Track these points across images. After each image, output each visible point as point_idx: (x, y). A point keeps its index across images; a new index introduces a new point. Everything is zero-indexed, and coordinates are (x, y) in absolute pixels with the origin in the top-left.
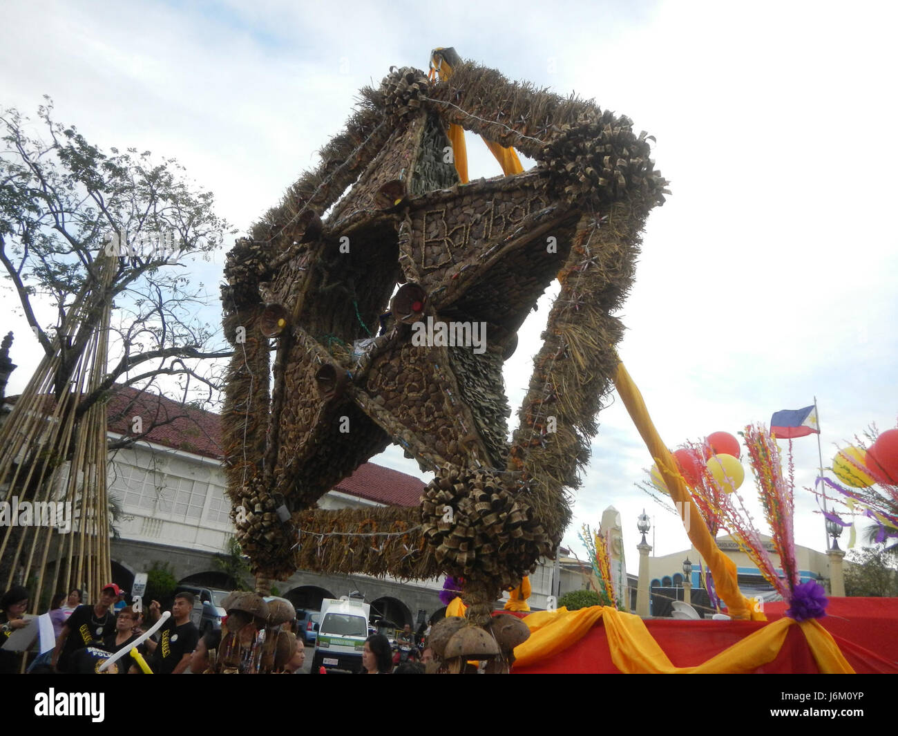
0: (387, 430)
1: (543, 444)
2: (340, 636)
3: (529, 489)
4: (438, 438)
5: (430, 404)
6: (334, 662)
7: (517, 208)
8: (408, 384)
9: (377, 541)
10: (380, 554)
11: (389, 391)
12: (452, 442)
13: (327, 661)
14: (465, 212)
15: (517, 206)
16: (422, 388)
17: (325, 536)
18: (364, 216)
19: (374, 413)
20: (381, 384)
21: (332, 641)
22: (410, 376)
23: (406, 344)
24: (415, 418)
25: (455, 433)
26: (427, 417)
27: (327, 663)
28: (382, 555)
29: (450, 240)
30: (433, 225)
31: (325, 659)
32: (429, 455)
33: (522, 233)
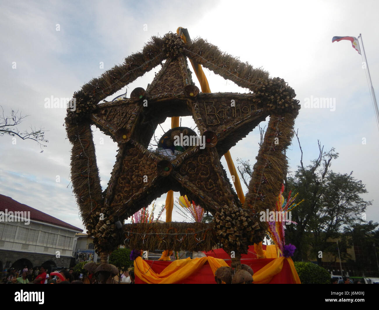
0: (191, 190)
1: (262, 199)
3: (257, 216)
4: (215, 195)
5: (211, 181)
7: (246, 107)
8: (201, 172)
9: (178, 237)
10: (181, 242)
11: (192, 174)
12: (221, 197)
14: (223, 104)
15: (245, 106)
16: (208, 174)
17: (146, 235)
18: (171, 96)
19: (185, 183)
20: (187, 171)
22: (202, 169)
23: (200, 155)
24: (204, 186)
25: (223, 193)
26: (210, 186)
28: (182, 243)
29: (218, 115)
30: (208, 107)
32: (212, 202)
33: (250, 118)
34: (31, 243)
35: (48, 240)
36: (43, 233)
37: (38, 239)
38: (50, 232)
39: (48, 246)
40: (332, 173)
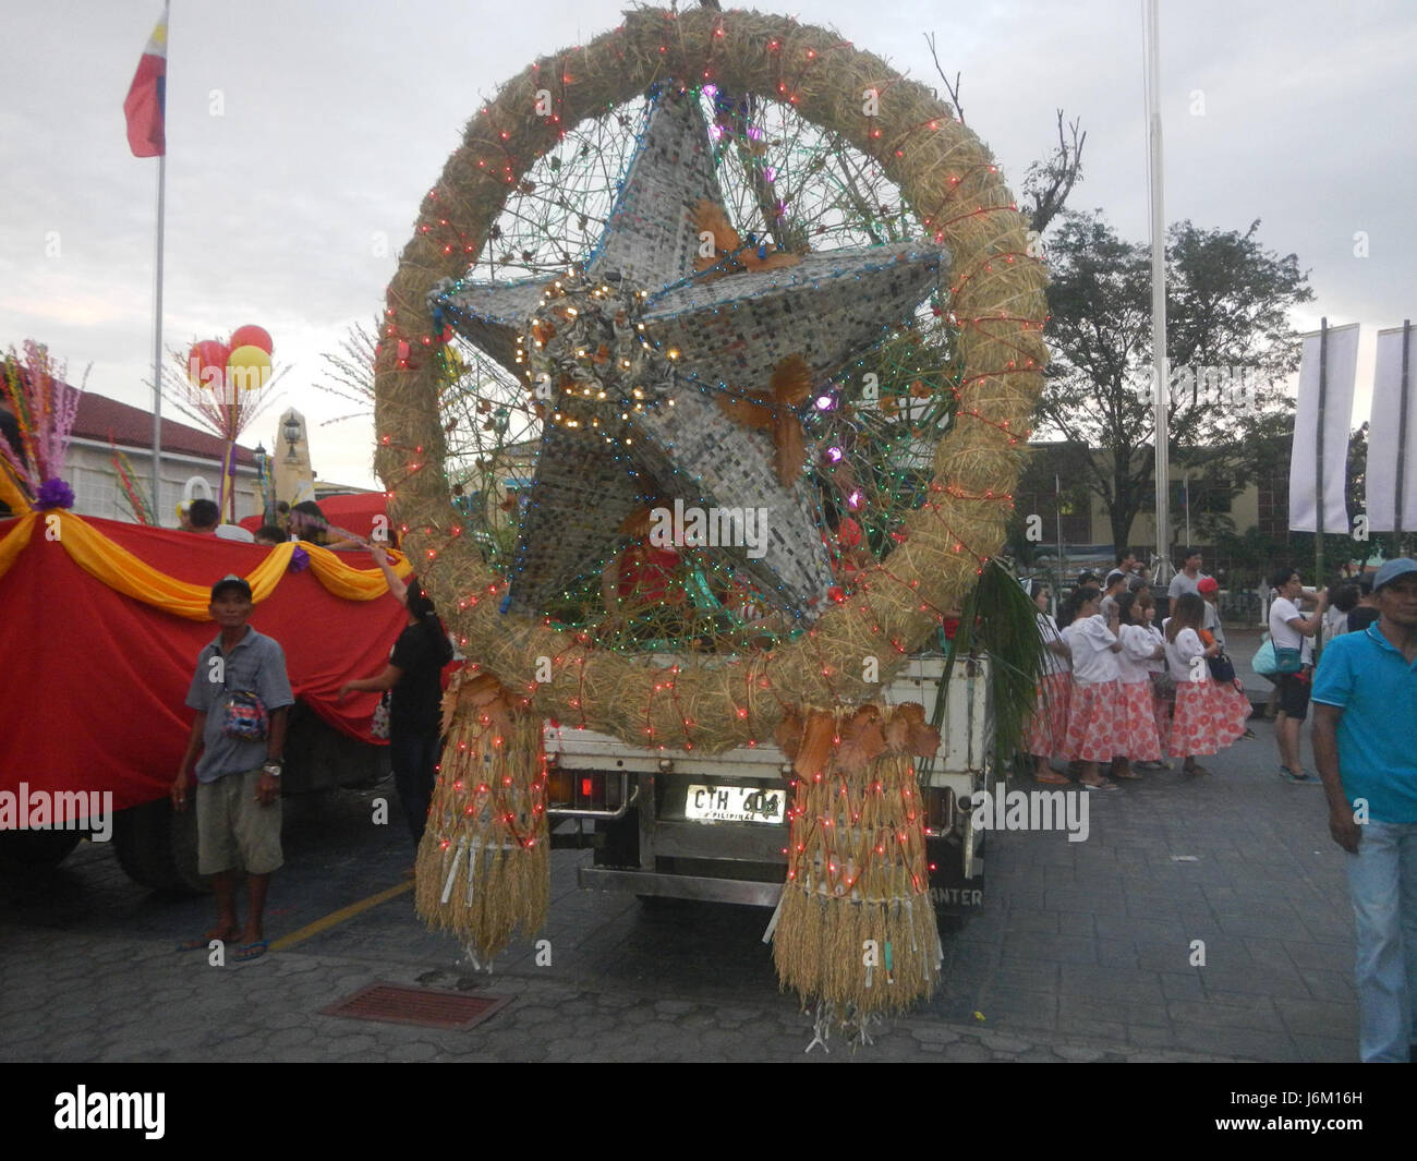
36: (171, 485)
40: (1191, 231)
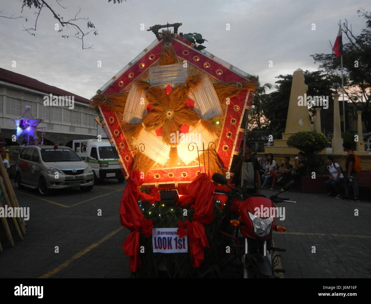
2: (113, 159)
6: (113, 175)
13: (108, 175)
21: (109, 163)
27: (109, 176)
31: (107, 174)
34: (76, 125)
35: (90, 121)
37: (82, 121)
38: (90, 113)
39: (91, 127)
